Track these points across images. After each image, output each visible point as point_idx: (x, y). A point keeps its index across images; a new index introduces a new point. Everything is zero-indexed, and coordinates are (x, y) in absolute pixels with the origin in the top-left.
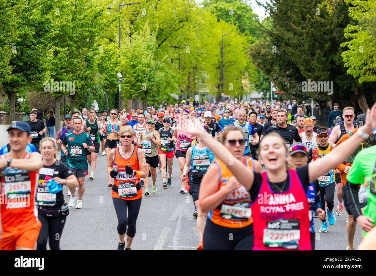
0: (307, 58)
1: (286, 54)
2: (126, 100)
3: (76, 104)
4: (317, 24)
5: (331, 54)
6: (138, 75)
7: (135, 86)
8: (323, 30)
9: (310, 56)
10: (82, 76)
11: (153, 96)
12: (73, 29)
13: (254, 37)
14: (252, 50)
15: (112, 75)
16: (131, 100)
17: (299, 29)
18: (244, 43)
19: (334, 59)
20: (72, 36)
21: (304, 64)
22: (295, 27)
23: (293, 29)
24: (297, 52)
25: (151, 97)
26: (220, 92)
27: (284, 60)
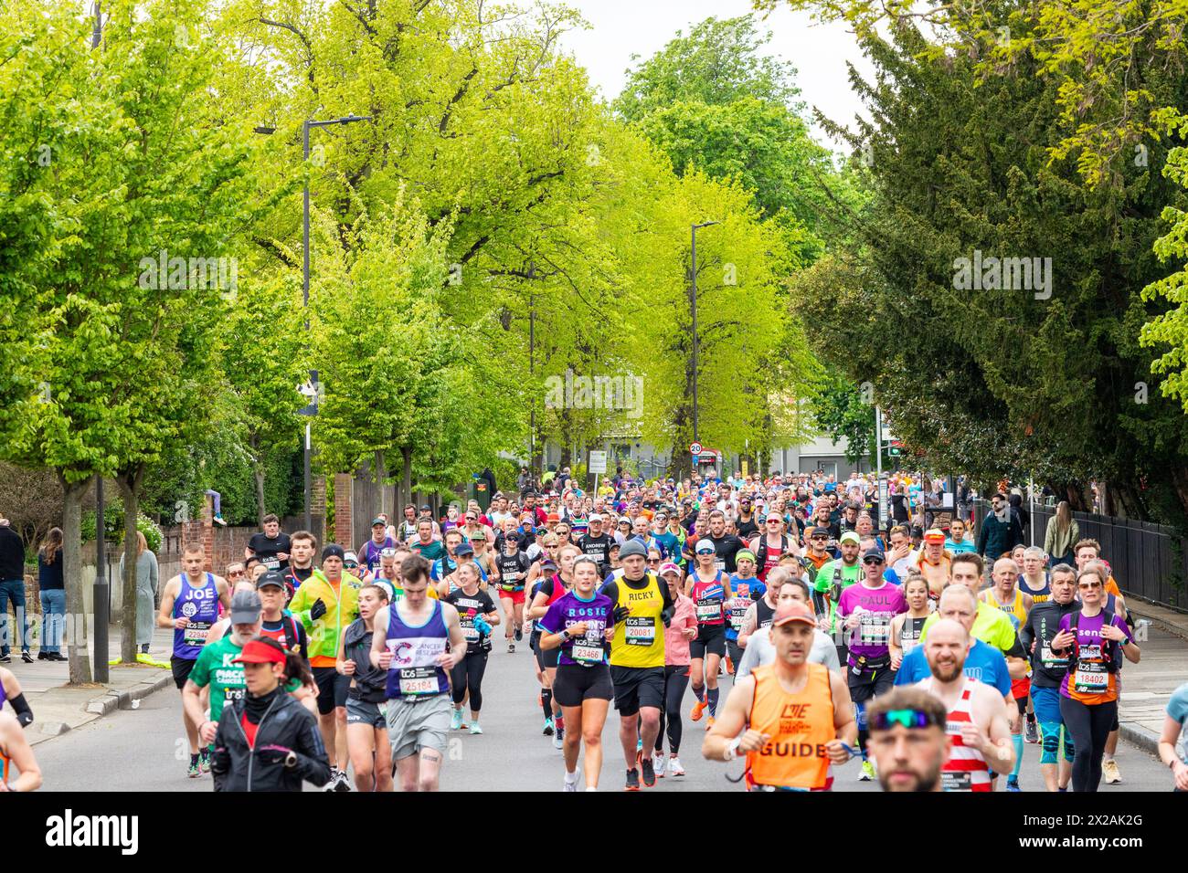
0: (1010, 328)
1: (934, 314)
2: (332, 476)
3: (143, 497)
4: (1046, 203)
5: (1101, 316)
6: (377, 386)
7: (367, 425)
8: (1071, 226)
9: (1023, 321)
10: (167, 404)
11: (434, 463)
12: (133, 227)
13: (811, 229)
14: (805, 291)
15: (278, 391)
16: (351, 477)
17: (981, 221)
18: (774, 251)
19: (1114, 333)
20: (127, 256)
21: (1001, 351)
22: (964, 213)
23: (958, 222)
24: (972, 305)
25: (426, 465)
26: (685, 440)
27: (924, 338)
